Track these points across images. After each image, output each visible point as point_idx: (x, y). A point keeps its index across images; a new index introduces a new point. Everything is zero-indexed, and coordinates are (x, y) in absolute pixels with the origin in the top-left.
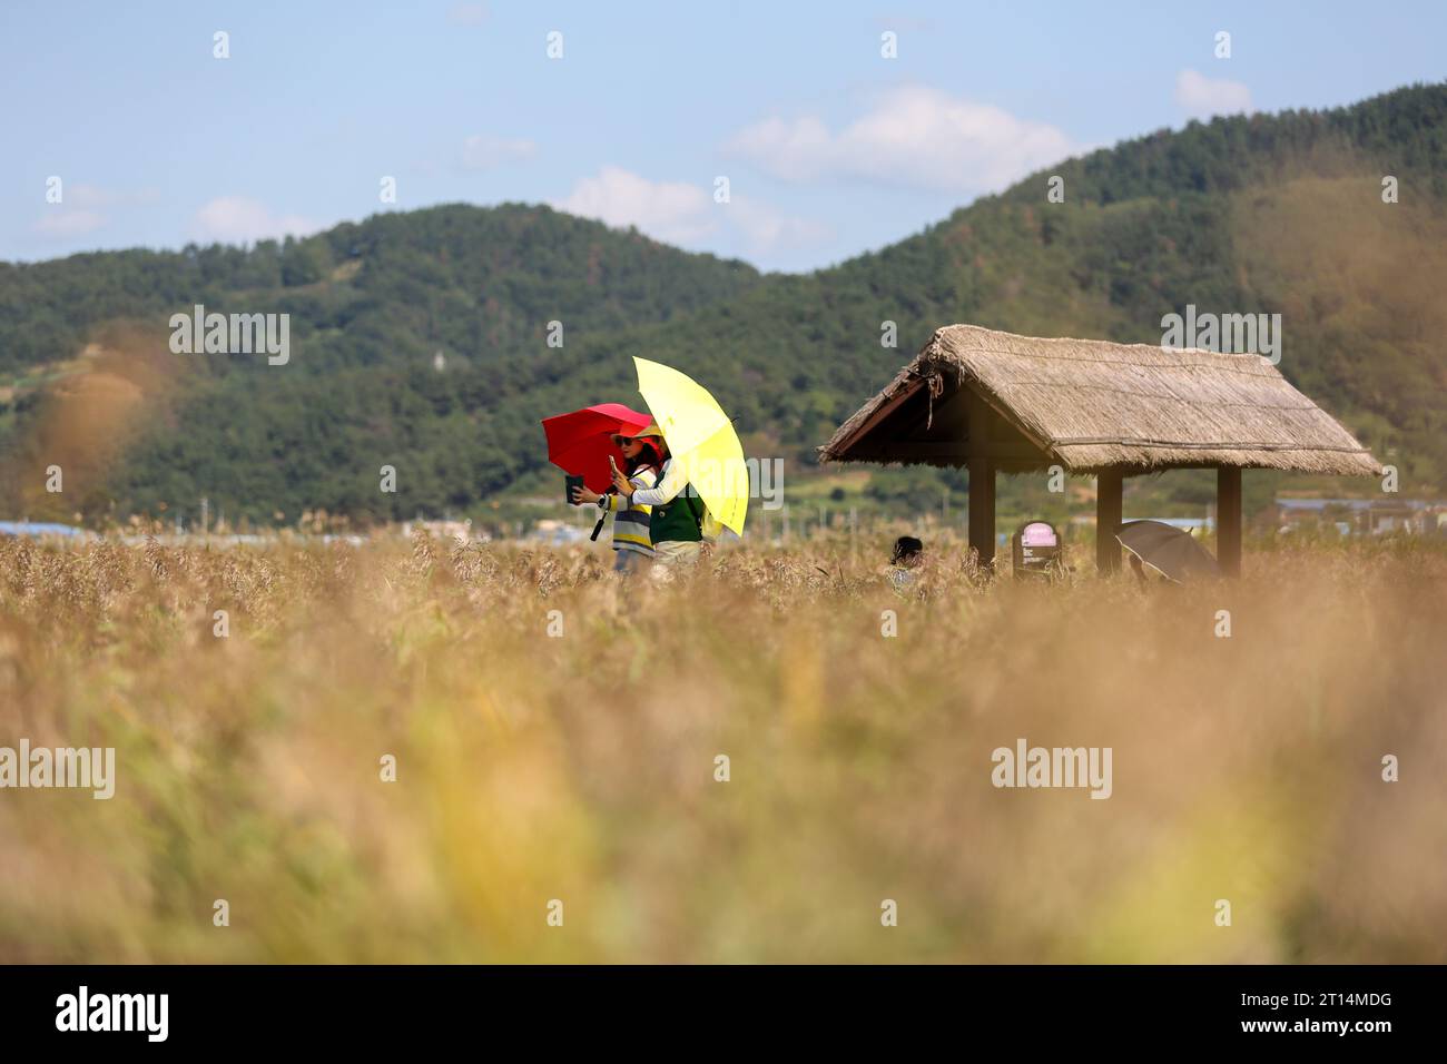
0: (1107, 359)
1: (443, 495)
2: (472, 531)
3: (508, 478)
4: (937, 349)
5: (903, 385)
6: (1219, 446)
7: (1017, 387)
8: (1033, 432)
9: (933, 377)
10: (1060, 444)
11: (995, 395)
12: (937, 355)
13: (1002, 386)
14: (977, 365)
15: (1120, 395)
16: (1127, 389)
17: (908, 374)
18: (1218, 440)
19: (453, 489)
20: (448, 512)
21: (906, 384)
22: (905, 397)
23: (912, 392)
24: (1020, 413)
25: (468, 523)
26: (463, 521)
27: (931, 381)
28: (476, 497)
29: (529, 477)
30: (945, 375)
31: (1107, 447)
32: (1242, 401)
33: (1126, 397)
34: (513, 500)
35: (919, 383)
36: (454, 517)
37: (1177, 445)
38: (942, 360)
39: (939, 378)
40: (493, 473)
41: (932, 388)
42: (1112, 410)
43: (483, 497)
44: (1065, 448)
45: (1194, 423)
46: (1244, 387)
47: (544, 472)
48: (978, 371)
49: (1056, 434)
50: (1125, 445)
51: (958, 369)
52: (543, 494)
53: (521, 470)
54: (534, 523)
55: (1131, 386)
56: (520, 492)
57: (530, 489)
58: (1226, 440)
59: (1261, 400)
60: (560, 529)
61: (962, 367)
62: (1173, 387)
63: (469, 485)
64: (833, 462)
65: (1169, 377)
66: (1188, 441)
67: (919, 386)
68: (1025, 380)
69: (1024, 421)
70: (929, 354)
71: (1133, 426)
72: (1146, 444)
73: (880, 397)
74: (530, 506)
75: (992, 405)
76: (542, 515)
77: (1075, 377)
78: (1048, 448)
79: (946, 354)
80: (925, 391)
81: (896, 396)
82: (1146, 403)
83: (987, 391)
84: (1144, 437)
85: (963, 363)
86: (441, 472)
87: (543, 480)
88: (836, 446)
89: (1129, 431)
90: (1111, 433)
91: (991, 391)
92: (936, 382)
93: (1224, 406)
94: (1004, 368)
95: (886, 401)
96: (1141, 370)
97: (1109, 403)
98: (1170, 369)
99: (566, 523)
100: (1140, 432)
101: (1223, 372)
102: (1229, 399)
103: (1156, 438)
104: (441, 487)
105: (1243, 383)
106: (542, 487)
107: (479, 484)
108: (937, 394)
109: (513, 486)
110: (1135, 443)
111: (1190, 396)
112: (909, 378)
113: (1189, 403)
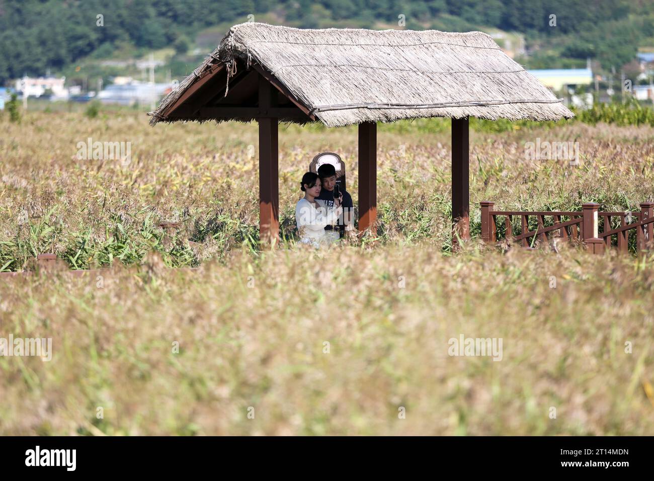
0: (363, 43)
1: (44, 59)
2: (67, 85)
3: (91, 47)
4: (232, 41)
5: (208, 67)
6: (443, 106)
7: (290, 69)
8: (301, 102)
9: (229, 61)
10: (319, 111)
11: (273, 75)
12: (231, 46)
13: (279, 68)
14: (260, 53)
15: (369, 70)
16: (375, 65)
17: (212, 59)
18: (443, 101)
19: (51, 55)
20: (48, 72)
21: (210, 67)
22: (211, 76)
23: (214, 73)
24: (292, 89)
25: (63, 80)
26: (59, 78)
27: (228, 65)
28: (68, 60)
29: (107, 46)
30: (238, 60)
31: (356, 110)
32: (467, 69)
33: (374, 72)
34: (96, 63)
35: (219, 66)
36: (53, 74)
37: (410, 107)
38: (235, 49)
39: (234, 62)
40: (80, 43)
41: (229, 70)
42: (362, 83)
43: (74, 61)
44: (323, 114)
45: (425, 89)
46: (469, 58)
47: (117, 43)
48: (261, 57)
49: (316, 103)
50: (369, 109)
51: (247, 56)
52: (117, 57)
53: (102, 41)
54: (111, 79)
55: (379, 62)
56: (100, 57)
57: (107, 55)
58: (449, 100)
59: (480, 67)
60: (129, 84)
61: (250, 55)
62: (412, 62)
63: (63, 52)
64: (161, 123)
65: (409, 54)
66: (420, 103)
67: (219, 69)
68: (297, 64)
69: (294, 94)
70: (226, 45)
71: (377, 94)
72: (386, 107)
73: (192, 76)
74: (107, 67)
75: (271, 82)
76: (115, 74)
77: (336, 59)
78: (311, 113)
79: (238, 45)
80: (224, 72)
81: (204, 76)
82: (390, 75)
83: (268, 72)
84: (386, 102)
85: (250, 52)
86: (43, 43)
87: (117, 48)
88: (162, 112)
89: (374, 97)
90: (359, 100)
91: (270, 72)
92: (231, 66)
93: (451, 74)
94: (280, 55)
95: (197, 79)
96: (388, 50)
97: (361, 76)
98: (411, 47)
99: (135, 79)
100: (382, 98)
101: (453, 47)
102: (456, 68)
103: (394, 102)
104: (43, 53)
105: (467, 55)
106: (116, 53)
107: (70, 51)
108: (233, 73)
109: (95, 53)
110: (377, 107)
111: (424, 67)
112: (212, 62)
113: (423, 73)
